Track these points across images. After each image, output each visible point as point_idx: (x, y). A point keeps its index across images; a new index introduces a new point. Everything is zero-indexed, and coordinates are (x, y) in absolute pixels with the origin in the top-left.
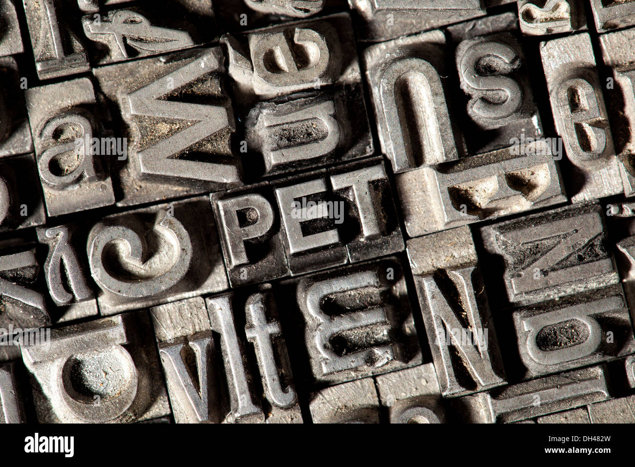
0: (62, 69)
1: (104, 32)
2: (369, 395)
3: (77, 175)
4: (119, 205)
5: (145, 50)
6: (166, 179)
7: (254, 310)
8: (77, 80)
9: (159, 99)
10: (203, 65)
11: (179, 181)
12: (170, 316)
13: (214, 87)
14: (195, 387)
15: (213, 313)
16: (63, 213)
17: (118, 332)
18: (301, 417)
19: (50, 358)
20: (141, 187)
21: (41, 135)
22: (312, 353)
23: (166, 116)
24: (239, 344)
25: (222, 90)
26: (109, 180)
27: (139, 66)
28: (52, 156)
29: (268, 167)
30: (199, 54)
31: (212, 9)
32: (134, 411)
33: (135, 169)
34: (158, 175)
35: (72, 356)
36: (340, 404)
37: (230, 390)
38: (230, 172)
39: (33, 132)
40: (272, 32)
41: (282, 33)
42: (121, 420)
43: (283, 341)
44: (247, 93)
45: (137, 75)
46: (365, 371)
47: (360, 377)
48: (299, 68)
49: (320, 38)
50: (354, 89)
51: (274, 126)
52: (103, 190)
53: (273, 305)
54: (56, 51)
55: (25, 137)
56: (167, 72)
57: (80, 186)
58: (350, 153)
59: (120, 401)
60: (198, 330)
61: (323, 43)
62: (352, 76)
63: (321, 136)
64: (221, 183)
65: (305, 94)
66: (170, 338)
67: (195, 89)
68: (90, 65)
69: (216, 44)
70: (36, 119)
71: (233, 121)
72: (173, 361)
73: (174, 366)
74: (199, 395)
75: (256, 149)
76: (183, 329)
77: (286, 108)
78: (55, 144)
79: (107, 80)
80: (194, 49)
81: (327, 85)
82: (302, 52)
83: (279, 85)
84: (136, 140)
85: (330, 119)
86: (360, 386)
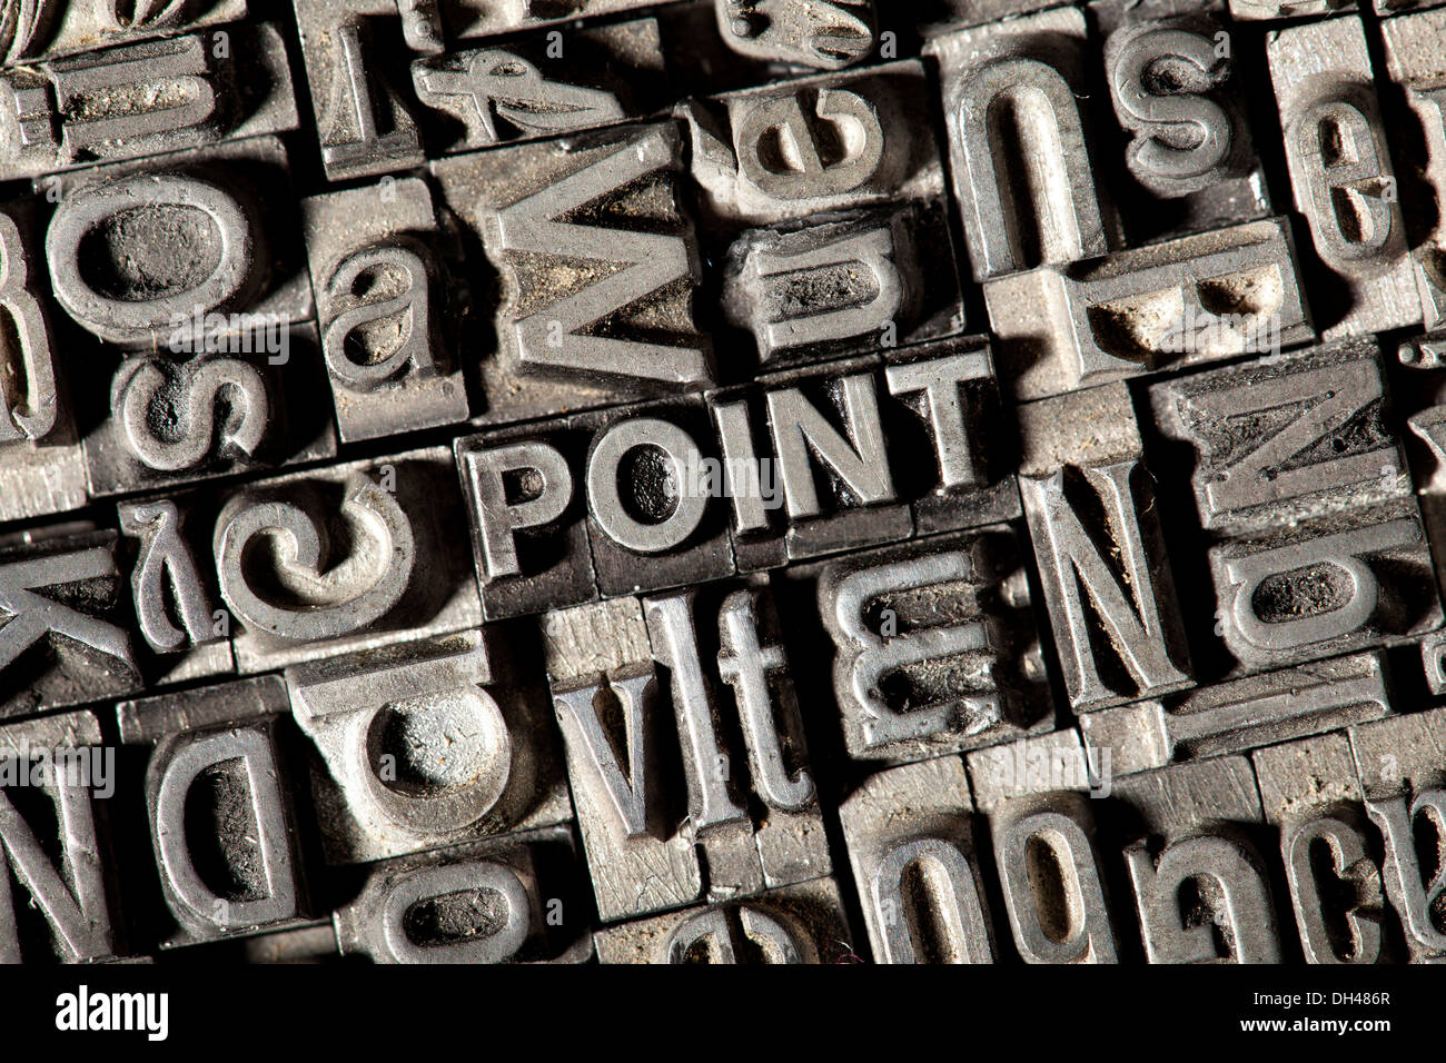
0: (373, 160)
1: (454, 91)
2: (953, 788)
3: (399, 365)
4: (478, 422)
5: (531, 125)
6: (568, 374)
7: (735, 623)
8: (400, 182)
9: (557, 220)
10: (641, 156)
11: (592, 377)
12: (573, 632)
13: (661, 201)
14: (621, 770)
15: (656, 629)
16: (370, 437)
17: (475, 664)
18: (822, 828)
19: (345, 710)
20: (519, 389)
21: (329, 285)
22: (845, 706)
23: (570, 253)
24: (706, 688)
25: (677, 206)
26: (459, 376)
27: (519, 157)
28: (350, 327)
29: (764, 354)
30: (634, 136)
31: (660, 49)
32: (503, 813)
33: (509, 354)
34: (553, 366)
35: (387, 705)
36: (897, 806)
37: (688, 774)
38: (691, 362)
39: (314, 280)
40: (774, 96)
41: (793, 99)
42: (479, 830)
43: (789, 683)
44: (725, 211)
45: (516, 174)
46: (946, 742)
47: (937, 754)
48: (825, 165)
49: (867, 108)
50: (929, 206)
51: (776, 275)
52: (446, 394)
53: (772, 613)
54: (360, 126)
55: (298, 290)
56: (573, 170)
57: (404, 385)
58: (921, 330)
59: (477, 792)
60: (627, 660)
61: (872, 117)
62: (928, 182)
63: (865, 295)
64: (672, 383)
65: (837, 216)
66: (574, 674)
67: (626, 204)
68: (425, 154)
69: (666, 118)
70: (321, 258)
71: (698, 264)
72: (580, 719)
73: (581, 727)
74: (628, 783)
75: (741, 318)
76: (600, 659)
77: (799, 241)
78: (357, 304)
79: (457, 182)
80: (624, 127)
81: (878, 199)
82: (831, 133)
83: (787, 196)
84: (511, 298)
85: (883, 263)
86: (936, 772)
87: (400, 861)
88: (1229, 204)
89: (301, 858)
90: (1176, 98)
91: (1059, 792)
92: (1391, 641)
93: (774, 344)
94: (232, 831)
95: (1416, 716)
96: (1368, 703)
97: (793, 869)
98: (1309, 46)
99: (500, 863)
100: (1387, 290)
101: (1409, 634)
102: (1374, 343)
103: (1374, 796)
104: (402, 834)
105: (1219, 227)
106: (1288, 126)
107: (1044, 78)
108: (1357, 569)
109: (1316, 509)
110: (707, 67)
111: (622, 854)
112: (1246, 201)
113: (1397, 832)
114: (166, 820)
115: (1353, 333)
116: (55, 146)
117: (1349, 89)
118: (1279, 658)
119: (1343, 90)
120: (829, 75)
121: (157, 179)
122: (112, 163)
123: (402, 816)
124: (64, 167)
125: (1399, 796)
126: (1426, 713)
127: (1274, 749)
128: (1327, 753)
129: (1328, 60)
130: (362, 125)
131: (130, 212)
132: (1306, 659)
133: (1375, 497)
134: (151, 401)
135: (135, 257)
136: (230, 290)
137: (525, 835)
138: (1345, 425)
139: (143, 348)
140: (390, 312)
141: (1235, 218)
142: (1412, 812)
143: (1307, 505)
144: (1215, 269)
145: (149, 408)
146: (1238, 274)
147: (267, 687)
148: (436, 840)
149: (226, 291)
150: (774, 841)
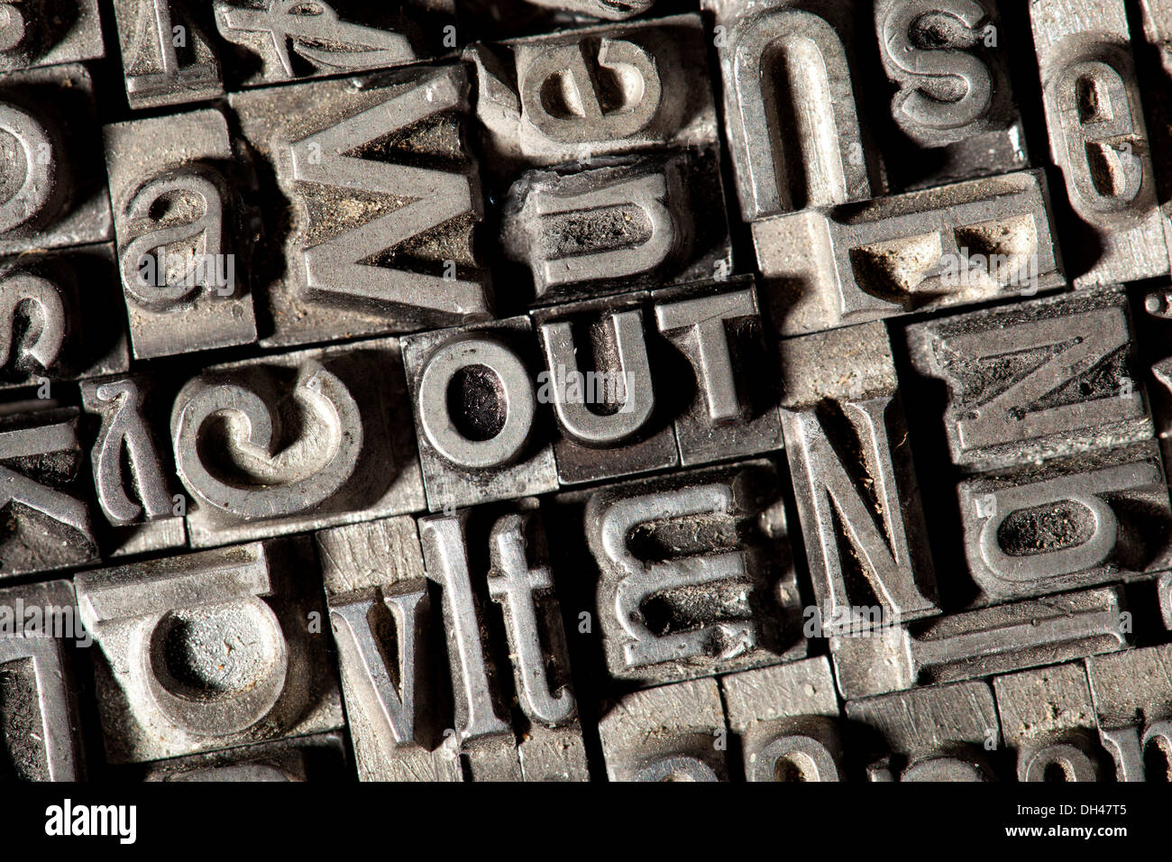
0: (173, 91)
1: (253, 28)
2: (708, 709)
4: (265, 344)
5: (326, 63)
6: (352, 302)
7: (505, 545)
8: (198, 113)
9: (347, 154)
10: (429, 97)
11: (375, 306)
12: (351, 549)
13: (447, 140)
14: (391, 681)
15: (430, 547)
16: (161, 354)
17: (256, 574)
18: (582, 743)
19: (129, 616)
20: (305, 314)
21: (128, 209)
22: (608, 628)
23: (358, 186)
24: (476, 606)
25: (462, 145)
26: (249, 299)
27: (314, 93)
28: (146, 249)
29: (540, 289)
30: (424, 77)
32: (278, 719)
33: (297, 280)
34: (338, 294)
35: (170, 613)
36: (654, 724)
37: (455, 688)
38: (470, 295)
39: (113, 203)
40: (559, 43)
41: (577, 47)
42: (254, 735)
43: (556, 603)
44: (508, 152)
45: (310, 109)
46: (703, 665)
47: (694, 676)
48: (605, 112)
49: (646, 59)
50: (702, 154)
51: (555, 214)
52: (236, 316)
53: (541, 537)
54: (163, 60)
55: (98, 212)
56: (365, 107)
57: (196, 307)
58: (690, 271)
59: (253, 698)
60: (401, 576)
61: (651, 67)
62: (702, 130)
63: (639, 236)
64: (451, 314)
65: (614, 160)
66: (351, 589)
67: (413, 141)
68: (224, 87)
69: (456, 61)
70: (121, 180)
71: (480, 201)
72: (355, 631)
73: (356, 640)
74: (398, 694)
75: (520, 254)
76: (375, 574)
77: (577, 183)
78: (154, 228)
79: (254, 114)
80: (415, 68)
81: (654, 145)
82: (611, 81)
83: (568, 140)
84: (300, 227)
85: (656, 207)
86: (692, 693)
87: (178, 762)
88: (988, 155)
89: (83, 757)
90: (942, 52)
91: (809, 716)
92: (1129, 577)
93: (550, 280)
94: (18, 728)
95: (1150, 649)
96: (1105, 635)
98: (1070, 7)
99: (273, 767)
100: (1136, 242)
101: (1147, 571)
102: (1122, 292)
103: (1107, 724)
104: (180, 735)
105: (979, 177)
106: (1047, 82)
107: (816, 29)
108: (1099, 507)
109: (1062, 449)
110: (496, 13)
111: (390, 762)
112: (1005, 152)
113: (1129, 761)
115: (1102, 282)
117: (1108, 50)
118: (1022, 590)
119: (1101, 50)
120: (612, 25)
123: (180, 718)
125: (1134, 726)
126: (1160, 647)
127: (1014, 677)
128: (1064, 682)
129: (1088, 21)
130: (164, 57)
132: (1048, 591)
133: (1118, 439)
136: (33, 209)
137: (298, 740)
138: (1092, 370)
140: (184, 236)
141: (994, 169)
142: (1144, 741)
143: (1053, 445)
144: (973, 217)
146: (995, 223)
147: (56, 591)
148: (212, 742)
149: (29, 211)
150: (535, 754)
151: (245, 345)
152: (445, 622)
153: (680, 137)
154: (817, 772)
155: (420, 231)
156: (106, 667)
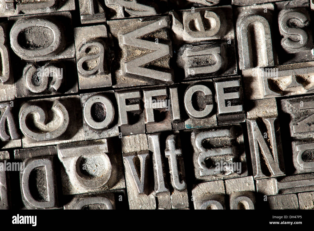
0: (93, 19)
1: (115, 4)
2: (221, 188)
3: (95, 71)
4: (114, 87)
5: (133, 14)
6: (137, 77)
7: (170, 142)
8: (99, 26)
9: (138, 38)
10: (160, 24)
11: (143, 78)
13: (164, 35)
14: (138, 177)
15: (150, 142)
16: (87, 88)
17: (104, 147)
18: (187, 195)
19: (71, 156)
20: (125, 79)
21: (80, 50)
22: (196, 166)
23: (140, 47)
24: (161, 158)
25: (168, 37)
26: (110, 75)
27: (129, 22)
28: (84, 61)
29: (186, 76)
30: (158, 19)
32: (108, 185)
33: (123, 71)
34: (134, 75)
35: (81, 156)
36: (207, 191)
37: (155, 179)
38: (168, 76)
39: (76, 48)
41: (199, 13)
42: (102, 189)
43: (182, 158)
45: (128, 26)
46: (220, 177)
47: (217, 179)
48: (205, 30)
49: (217, 17)
51: (191, 56)
52: (107, 79)
53: (179, 141)
54: (91, 11)
55: (72, 50)
56: (143, 26)
57: (96, 76)
58: (226, 73)
59: (102, 179)
60: (142, 149)
61: (218, 19)
62: (230, 36)
63: (213, 63)
64: (163, 81)
65: (207, 42)
66: (129, 152)
67: (155, 35)
68: (106, 19)
69: (167, 15)
70: (78, 43)
71: (172, 52)
72: (129, 163)
73: (130, 165)
74: (140, 180)
75: (181, 66)
76: (135, 148)
77: (197, 48)
78: (86, 55)
79: (114, 27)
80: (156, 16)
81: (218, 39)
82: (208, 22)
83: (195, 37)
84: (124, 57)
85: (218, 55)
86: (217, 184)
87: (81, 195)
89: (57, 192)
91: (247, 191)
93: (189, 73)
94: (40, 184)
97: (179, 205)
99: (107, 198)
104: (83, 188)
110: (178, 3)
111: (137, 198)
114: (24, 180)
116: (14, 9)
120: (208, 7)
121: (39, 20)
122: (28, 15)
123: (83, 184)
124: (16, 15)
131: (31, 28)
134: (33, 75)
135: (31, 39)
136: (55, 49)
137: (113, 191)
139: (32, 62)
140: (94, 58)
145: (32, 77)
147: (52, 149)
148: (91, 190)
149: (54, 49)
150: (175, 198)
151: (109, 87)
152: (153, 162)
153: (225, 37)
154: (249, 206)
155: (156, 59)
156: (64, 169)
